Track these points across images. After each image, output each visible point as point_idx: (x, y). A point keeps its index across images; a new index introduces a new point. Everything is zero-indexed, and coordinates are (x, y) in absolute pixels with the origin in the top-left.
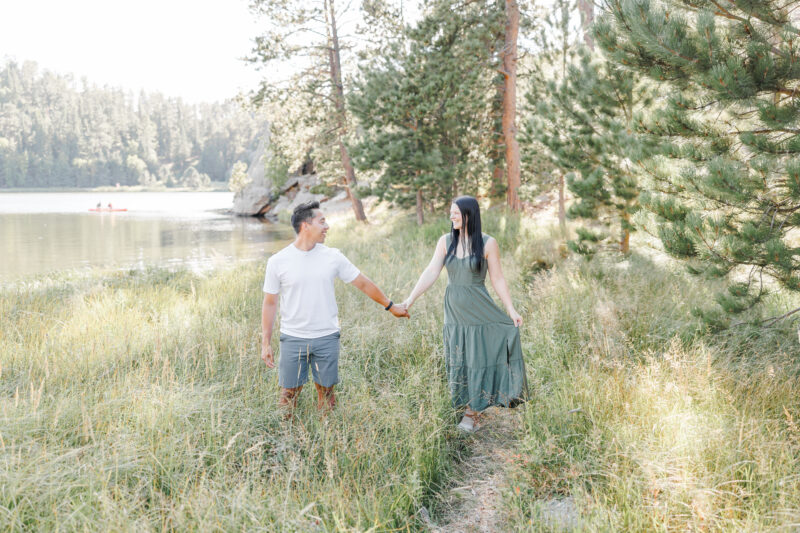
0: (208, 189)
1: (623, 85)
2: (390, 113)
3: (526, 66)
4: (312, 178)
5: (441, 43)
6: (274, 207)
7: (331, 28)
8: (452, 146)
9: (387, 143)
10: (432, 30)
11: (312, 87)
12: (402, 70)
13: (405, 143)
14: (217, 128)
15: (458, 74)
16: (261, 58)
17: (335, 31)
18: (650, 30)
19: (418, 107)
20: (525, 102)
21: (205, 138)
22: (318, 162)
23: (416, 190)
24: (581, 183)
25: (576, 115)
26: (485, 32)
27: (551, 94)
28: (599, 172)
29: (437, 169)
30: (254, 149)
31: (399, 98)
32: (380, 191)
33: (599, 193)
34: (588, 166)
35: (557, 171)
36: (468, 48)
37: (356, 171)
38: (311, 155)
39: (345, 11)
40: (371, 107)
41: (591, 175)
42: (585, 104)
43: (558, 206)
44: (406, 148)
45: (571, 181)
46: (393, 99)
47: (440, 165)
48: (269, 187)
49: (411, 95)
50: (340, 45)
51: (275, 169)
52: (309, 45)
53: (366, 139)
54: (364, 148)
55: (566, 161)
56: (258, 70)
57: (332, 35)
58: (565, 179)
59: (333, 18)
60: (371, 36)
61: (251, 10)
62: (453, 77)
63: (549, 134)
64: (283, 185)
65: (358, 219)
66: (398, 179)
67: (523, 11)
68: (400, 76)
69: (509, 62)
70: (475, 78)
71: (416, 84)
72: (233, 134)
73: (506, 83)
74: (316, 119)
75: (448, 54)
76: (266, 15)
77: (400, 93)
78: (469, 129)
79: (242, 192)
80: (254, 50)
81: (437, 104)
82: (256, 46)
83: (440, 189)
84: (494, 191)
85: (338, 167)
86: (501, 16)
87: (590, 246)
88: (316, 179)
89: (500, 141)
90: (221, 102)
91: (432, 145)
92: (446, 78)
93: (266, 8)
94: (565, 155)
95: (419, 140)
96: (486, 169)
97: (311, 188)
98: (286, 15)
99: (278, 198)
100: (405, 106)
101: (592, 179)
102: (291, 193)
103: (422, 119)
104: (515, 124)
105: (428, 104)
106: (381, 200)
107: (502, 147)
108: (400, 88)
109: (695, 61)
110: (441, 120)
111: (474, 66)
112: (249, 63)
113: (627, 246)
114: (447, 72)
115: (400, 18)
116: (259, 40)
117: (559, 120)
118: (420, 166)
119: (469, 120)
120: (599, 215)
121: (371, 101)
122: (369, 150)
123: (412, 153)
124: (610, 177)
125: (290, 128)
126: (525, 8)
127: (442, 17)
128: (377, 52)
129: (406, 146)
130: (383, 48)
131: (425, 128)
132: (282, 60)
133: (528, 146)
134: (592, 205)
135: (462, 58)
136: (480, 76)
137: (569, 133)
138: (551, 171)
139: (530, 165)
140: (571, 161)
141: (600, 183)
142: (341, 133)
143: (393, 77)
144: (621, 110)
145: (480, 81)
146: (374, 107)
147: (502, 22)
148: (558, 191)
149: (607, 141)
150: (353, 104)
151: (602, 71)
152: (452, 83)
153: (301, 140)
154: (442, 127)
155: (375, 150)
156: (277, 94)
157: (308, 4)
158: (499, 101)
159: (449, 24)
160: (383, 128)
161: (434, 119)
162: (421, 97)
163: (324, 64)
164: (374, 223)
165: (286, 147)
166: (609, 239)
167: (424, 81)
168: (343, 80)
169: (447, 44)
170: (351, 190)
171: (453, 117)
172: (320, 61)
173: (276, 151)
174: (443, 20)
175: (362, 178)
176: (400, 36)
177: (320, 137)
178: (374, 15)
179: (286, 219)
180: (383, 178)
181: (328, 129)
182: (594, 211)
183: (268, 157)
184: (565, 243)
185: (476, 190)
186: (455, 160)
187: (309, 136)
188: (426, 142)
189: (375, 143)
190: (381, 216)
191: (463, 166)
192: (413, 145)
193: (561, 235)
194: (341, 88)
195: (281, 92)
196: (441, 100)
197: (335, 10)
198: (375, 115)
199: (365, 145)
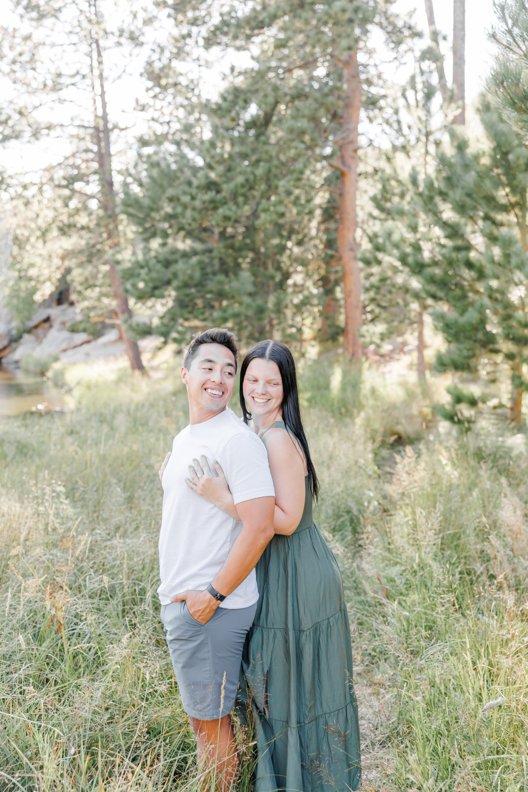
1: (515, 183)
2: (181, 219)
3: (370, 162)
4: (70, 310)
5: (252, 124)
6: (15, 349)
7: (99, 100)
8: (266, 268)
9: (176, 261)
10: (241, 103)
11: (71, 180)
12: (200, 162)
13: (200, 262)
15: (277, 167)
17: (104, 105)
19: (221, 211)
20: (371, 208)
22: (79, 288)
24: (456, 322)
25: (445, 225)
26: (316, 110)
27: (411, 195)
28: (480, 306)
29: (247, 300)
31: (193, 198)
32: (163, 329)
33: (480, 336)
34: (464, 297)
35: (415, 306)
36: (291, 130)
37: (132, 302)
38: (69, 278)
39: (119, 77)
40: (152, 209)
41: (470, 309)
42: (461, 208)
43: (415, 354)
44: (203, 269)
45: (439, 317)
46: (185, 199)
47: (250, 295)
48: (9, 322)
49: (209, 195)
50: (110, 126)
52: (66, 122)
53: (145, 255)
54: (142, 267)
55: (433, 288)
57: (100, 113)
58: (428, 318)
59: (102, 86)
60: (156, 115)
62: (269, 170)
63: (409, 250)
64: (29, 319)
65: (133, 367)
66: (190, 312)
67: (366, 87)
68: (195, 170)
69: (348, 153)
70: (302, 172)
71: (217, 179)
73: (343, 182)
74: (75, 226)
75: (263, 138)
76: (7, 78)
77: (194, 191)
78: (289, 244)
81: (246, 208)
83: (250, 328)
84: (325, 333)
85: (107, 295)
86: (337, 89)
87: (466, 411)
88: (75, 313)
89: (333, 263)
91: (238, 265)
92: (260, 171)
93: (7, 69)
94: (432, 280)
95: (221, 259)
96: (315, 301)
97: (68, 325)
98: (35, 79)
99: (21, 337)
100: (201, 210)
101: (472, 316)
102: (40, 331)
103: (225, 229)
104: (355, 239)
105: (234, 208)
106: (165, 343)
107: (336, 272)
108: (194, 185)
110: (251, 230)
111: (299, 155)
113: (520, 413)
114: (262, 164)
115: (196, 92)
117: (422, 229)
118: (221, 295)
119: (292, 232)
120: (480, 367)
121: (154, 202)
122: (150, 270)
123: (211, 276)
124: (495, 313)
125: (38, 238)
126: (369, 82)
127: (256, 87)
128: (165, 136)
129: (202, 266)
130: (172, 131)
131: (229, 242)
132: (29, 142)
133: (375, 269)
134: (470, 353)
135: (282, 146)
136: (308, 172)
137: (437, 249)
138: (406, 305)
139: (378, 297)
140: (441, 289)
141: (483, 321)
142: (111, 247)
143: (186, 170)
144: (512, 218)
145: (308, 179)
146: (158, 210)
147: (339, 98)
148: (416, 334)
149: (492, 261)
150: (129, 205)
151: (486, 161)
152: (268, 179)
153: (54, 255)
154: (253, 242)
155: (158, 272)
156: (20, 190)
157: (67, 64)
158: (334, 208)
159: (266, 96)
160: (170, 241)
161: (241, 230)
162: (225, 198)
163: (87, 151)
164: (156, 375)
165: (32, 265)
166: (494, 402)
167: (229, 174)
168: (114, 173)
169: (262, 125)
170: (124, 327)
171: (269, 226)
172: (82, 145)
173: (20, 271)
174: (256, 91)
175: (140, 312)
176: (197, 115)
177: (81, 252)
178: (159, 86)
179: (32, 367)
180: (170, 311)
181: (92, 242)
182: (473, 362)
183: (10, 279)
184: (427, 406)
185: (300, 330)
186: (271, 288)
187: (65, 250)
188: (230, 262)
189: (158, 262)
190: (164, 366)
191: (282, 296)
192: (213, 266)
193: (420, 397)
194: (111, 184)
195: (25, 187)
196: (253, 203)
197: (105, 75)
198: (159, 221)
199: (143, 263)
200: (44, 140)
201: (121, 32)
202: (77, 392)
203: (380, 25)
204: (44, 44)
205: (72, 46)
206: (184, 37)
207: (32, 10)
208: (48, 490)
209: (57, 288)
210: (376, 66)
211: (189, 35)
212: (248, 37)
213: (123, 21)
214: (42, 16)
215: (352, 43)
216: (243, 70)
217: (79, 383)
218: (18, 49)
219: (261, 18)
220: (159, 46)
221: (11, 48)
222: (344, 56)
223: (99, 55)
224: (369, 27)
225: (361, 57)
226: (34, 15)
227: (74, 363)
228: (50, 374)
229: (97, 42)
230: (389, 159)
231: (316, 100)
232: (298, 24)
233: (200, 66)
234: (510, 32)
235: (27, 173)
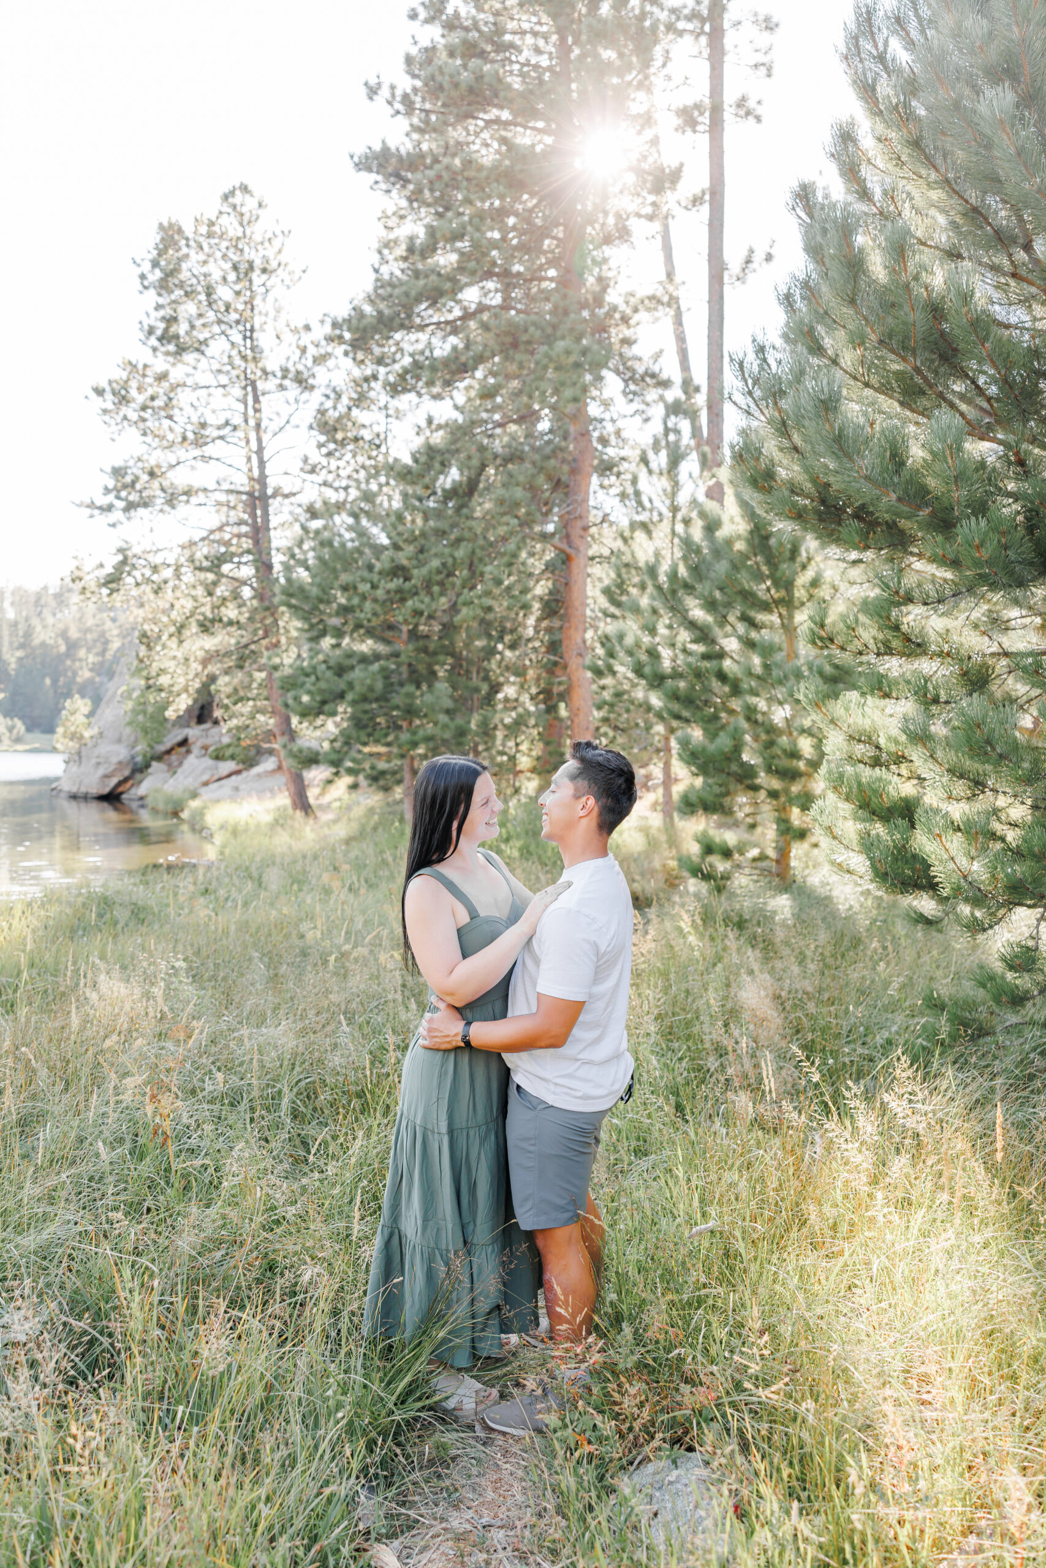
0: (20, 747)
1: (778, 574)
2: (358, 614)
3: (605, 542)
4: (215, 731)
5: (451, 494)
6: (140, 782)
7: (254, 458)
8: (469, 678)
9: (352, 668)
10: (437, 466)
11: (216, 563)
12: (384, 540)
13: (383, 669)
14: (43, 635)
15: (482, 548)
16: (121, 504)
17: (262, 464)
18: (841, 449)
19: (410, 603)
20: (603, 602)
21: (20, 653)
22: (226, 701)
23: (403, 756)
24: (704, 749)
25: (692, 625)
26: (533, 476)
27: (650, 589)
28: (736, 729)
29: (443, 718)
30: (111, 675)
31: (374, 587)
32: (334, 757)
33: (734, 767)
34: (715, 718)
35: (660, 728)
36: (501, 502)
37: (295, 721)
38: (212, 688)
39: (282, 429)
40: (321, 601)
41: (722, 734)
42: (711, 605)
43: (660, 791)
44: (386, 678)
45: (685, 743)
46: (364, 587)
47: (448, 712)
48: (133, 746)
49: (397, 583)
50: (270, 492)
51: (145, 712)
52: (212, 486)
53: (312, 658)
54: (307, 675)
55: (676, 707)
56: (114, 525)
57: (256, 473)
58: (674, 744)
59: (259, 440)
60: (330, 478)
61: (107, 418)
62: (473, 552)
64: (158, 743)
65: (295, 806)
66: (370, 734)
67: (600, 447)
68: (378, 550)
69: (576, 532)
70: (515, 555)
71: (405, 562)
72: (72, 645)
73: (569, 568)
74: (220, 620)
75: (465, 511)
76: (134, 428)
77: (375, 578)
78: (500, 647)
79: (79, 753)
80: (107, 491)
81: (443, 600)
82: (111, 483)
84: (546, 762)
85: (262, 711)
86: (562, 449)
87: (721, 866)
88: (221, 735)
89: (558, 672)
90: (54, 587)
91: (434, 673)
92: (461, 553)
93: (134, 416)
94: (675, 696)
95: (410, 665)
96: (533, 721)
97: (211, 749)
98: (171, 429)
99: (148, 766)
100: (384, 602)
101: (724, 741)
102: (173, 757)
103: (416, 625)
104: (584, 642)
105: (427, 600)
106: (337, 774)
107: (560, 683)
108: (376, 569)
109: (925, 512)
110: (449, 628)
111: (512, 533)
112: (96, 512)
113: (788, 866)
114: (464, 544)
115: (383, 449)
116: (118, 472)
117: (662, 630)
118: (410, 712)
119: (502, 633)
120: (736, 809)
121: (324, 591)
122: (318, 679)
123: (396, 688)
124: (756, 738)
125: (171, 636)
126: (604, 441)
127: (459, 445)
128: (339, 506)
129: (386, 674)
130: (350, 499)
131: (421, 643)
132: (161, 511)
133: (608, 681)
134: (723, 789)
135: (490, 520)
136: (524, 555)
137: (681, 656)
138: (648, 728)
139: (612, 716)
140: (686, 707)
141: (737, 749)
142: (267, 649)
143: (367, 551)
144: (774, 618)
145: (524, 564)
146: (328, 602)
147: (564, 461)
148: (661, 765)
149: (750, 674)
150: (291, 595)
151: (740, 546)
152: (471, 565)
153: (192, 659)
154: (452, 644)
155: (328, 681)
156: (148, 572)
157: (214, 412)
158: (557, 601)
159: (469, 458)
160: (346, 641)
161: (437, 628)
162: (415, 586)
163: (241, 523)
164: (325, 817)
165: (162, 671)
166: (754, 852)
167: (421, 556)
168: (273, 552)
169: (465, 494)
170: (283, 753)
171: (475, 625)
172: (234, 516)
173: (148, 679)
174: (458, 451)
175: (305, 732)
176: (383, 479)
177: (228, 654)
178: (335, 442)
179: (161, 806)
180: (342, 733)
181: (244, 641)
182: (727, 801)
183: (134, 689)
184: (672, 858)
185: (512, 759)
186: (476, 703)
187: (207, 652)
188: (422, 668)
189: (329, 668)
190: (337, 804)
191: (490, 714)
192: (400, 674)
193: (665, 846)
194: (269, 567)
195: (155, 569)
196: (451, 594)
197: (263, 426)
198: (330, 615)
199: (309, 670)
200: (182, 509)
201: (285, 371)
202: (218, 839)
203: (618, 372)
204: (184, 385)
205: (221, 389)
206: (366, 380)
207: (169, 342)
208: (163, 965)
209: (195, 701)
210: (613, 421)
211: (375, 377)
212: (448, 383)
213: (288, 359)
214: (181, 350)
215: (578, 393)
216: (443, 422)
217: (222, 827)
218: (150, 391)
219: (463, 359)
220: (334, 390)
221: (140, 389)
222: (570, 408)
223: (256, 400)
224: (605, 372)
225: (594, 409)
226: (171, 348)
227: (218, 801)
228: (185, 815)
229: (253, 384)
230: (625, 540)
231: (534, 463)
232: (512, 368)
233: (388, 416)
234: (750, 393)
235: (159, 550)
